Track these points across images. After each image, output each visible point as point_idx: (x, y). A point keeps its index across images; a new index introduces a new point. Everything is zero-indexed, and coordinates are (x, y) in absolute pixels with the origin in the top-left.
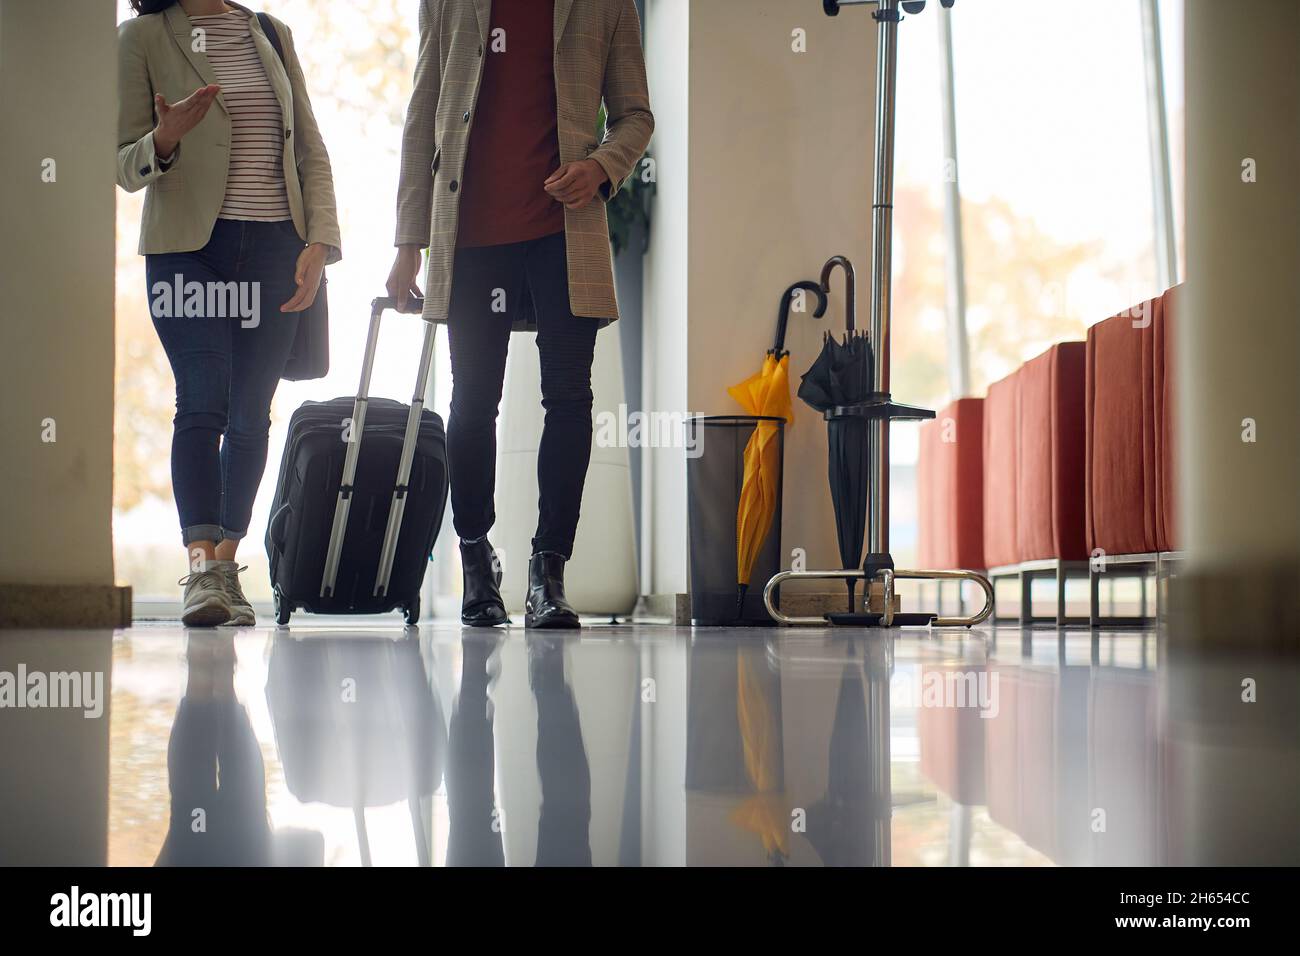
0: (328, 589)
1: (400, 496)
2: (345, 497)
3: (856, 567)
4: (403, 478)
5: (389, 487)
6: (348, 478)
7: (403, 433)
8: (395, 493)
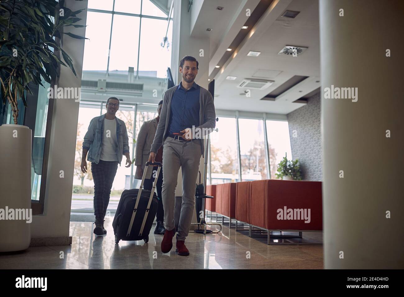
0: (128, 234)
1: (147, 211)
2: (135, 212)
3: (199, 222)
4: (148, 207)
5: (145, 209)
6: (136, 207)
7: (149, 196)
8: (146, 211)
